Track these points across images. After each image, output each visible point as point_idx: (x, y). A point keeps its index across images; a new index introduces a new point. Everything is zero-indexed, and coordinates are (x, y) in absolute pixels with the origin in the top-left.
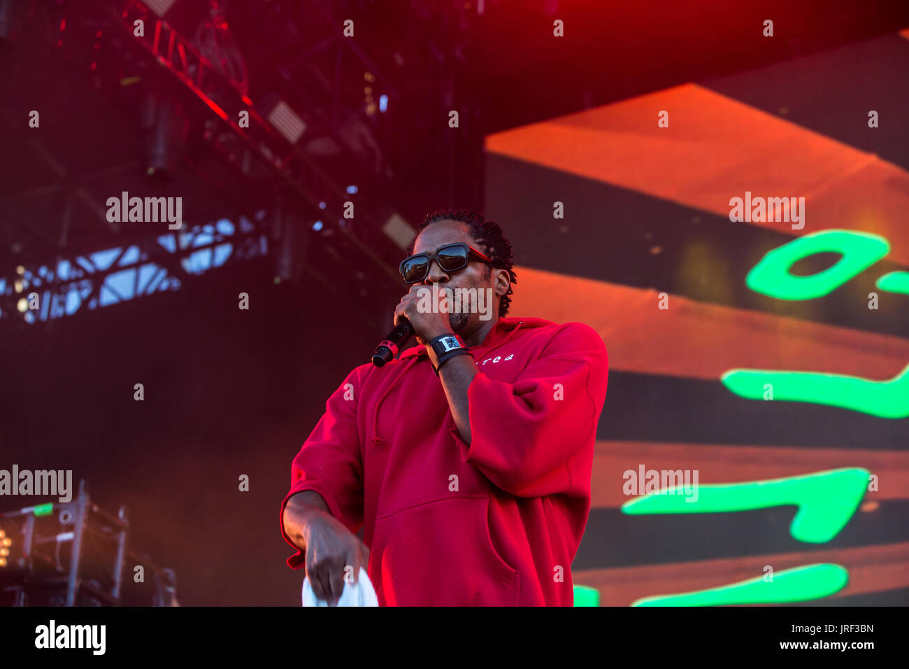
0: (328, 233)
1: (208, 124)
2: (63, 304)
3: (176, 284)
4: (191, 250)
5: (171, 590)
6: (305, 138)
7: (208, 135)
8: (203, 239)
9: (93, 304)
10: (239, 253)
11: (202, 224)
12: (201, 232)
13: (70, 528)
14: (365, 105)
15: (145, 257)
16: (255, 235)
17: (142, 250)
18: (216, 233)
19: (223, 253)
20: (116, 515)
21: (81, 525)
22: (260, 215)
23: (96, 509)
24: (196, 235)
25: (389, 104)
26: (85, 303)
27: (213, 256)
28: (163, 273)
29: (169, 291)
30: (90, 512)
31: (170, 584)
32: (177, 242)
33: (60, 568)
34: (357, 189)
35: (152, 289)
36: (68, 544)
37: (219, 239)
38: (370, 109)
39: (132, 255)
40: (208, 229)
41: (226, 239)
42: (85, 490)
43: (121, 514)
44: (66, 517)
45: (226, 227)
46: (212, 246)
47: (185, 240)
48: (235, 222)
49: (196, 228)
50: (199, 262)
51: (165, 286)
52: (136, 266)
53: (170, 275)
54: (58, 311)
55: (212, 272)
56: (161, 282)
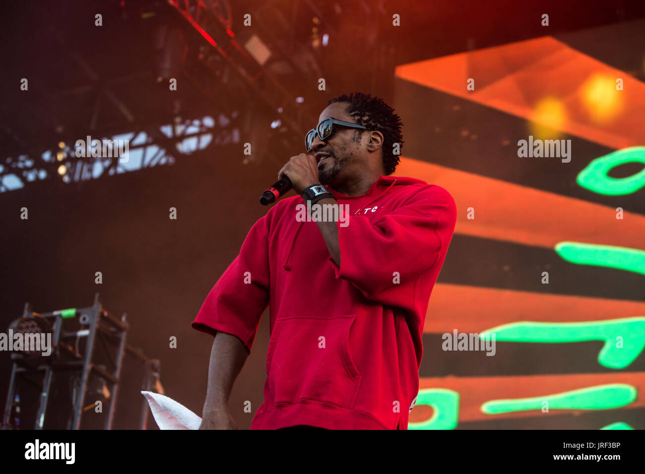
0: (284, 130)
1: (202, 49)
2: (90, 170)
3: (171, 160)
4: (184, 137)
5: (156, 375)
6: (270, 61)
7: (201, 56)
8: (192, 130)
9: (112, 172)
10: (218, 141)
11: (192, 119)
12: (191, 125)
13: (87, 327)
14: (312, 40)
15: (151, 140)
16: (230, 128)
17: (149, 135)
18: (202, 126)
19: (206, 140)
20: (120, 318)
21: (95, 325)
22: (235, 115)
23: (106, 314)
24: (188, 126)
25: (329, 40)
26: (106, 170)
27: (199, 142)
28: (162, 153)
29: (166, 165)
30: (102, 316)
31: (155, 370)
32: (174, 131)
33: (78, 355)
34: (304, 100)
35: (154, 163)
36: (84, 339)
37: (204, 130)
38: (316, 43)
39: (142, 138)
40: (197, 122)
41: (209, 131)
42: (100, 300)
43: (124, 319)
44: (84, 319)
45: (209, 122)
46: (198, 135)
47: (180, 129)
48: (216, 118)
49: (188, 122)
50: (189, 146)
51: (163, 161)
52: (144, 146)
53: (167, 154)
54: (86, 175)
55: (197, 153)
56: (161, 158)
